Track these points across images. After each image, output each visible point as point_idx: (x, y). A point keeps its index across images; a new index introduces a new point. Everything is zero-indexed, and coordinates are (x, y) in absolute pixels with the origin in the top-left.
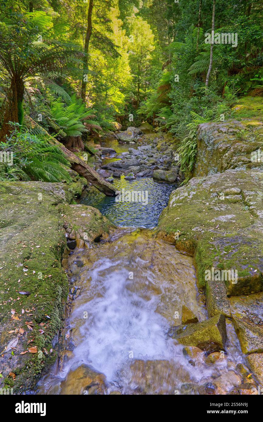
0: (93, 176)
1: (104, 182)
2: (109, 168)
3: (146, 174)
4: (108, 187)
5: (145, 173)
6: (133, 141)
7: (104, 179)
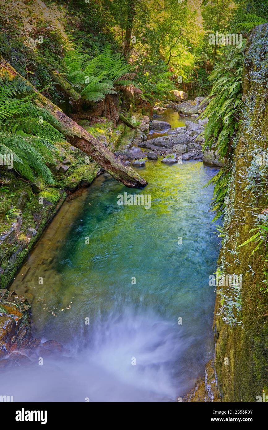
0: (103, 157)
1: (121, 166)
2: (147, 146)
3: (194, 156)
4: (127, 174)
5: (192, 155)
6: (197, 113)
7: (122, 162)
